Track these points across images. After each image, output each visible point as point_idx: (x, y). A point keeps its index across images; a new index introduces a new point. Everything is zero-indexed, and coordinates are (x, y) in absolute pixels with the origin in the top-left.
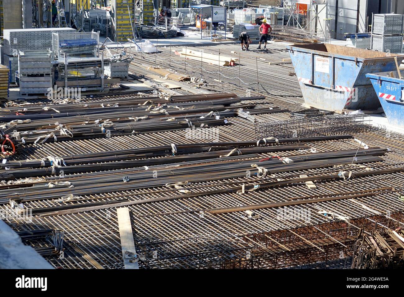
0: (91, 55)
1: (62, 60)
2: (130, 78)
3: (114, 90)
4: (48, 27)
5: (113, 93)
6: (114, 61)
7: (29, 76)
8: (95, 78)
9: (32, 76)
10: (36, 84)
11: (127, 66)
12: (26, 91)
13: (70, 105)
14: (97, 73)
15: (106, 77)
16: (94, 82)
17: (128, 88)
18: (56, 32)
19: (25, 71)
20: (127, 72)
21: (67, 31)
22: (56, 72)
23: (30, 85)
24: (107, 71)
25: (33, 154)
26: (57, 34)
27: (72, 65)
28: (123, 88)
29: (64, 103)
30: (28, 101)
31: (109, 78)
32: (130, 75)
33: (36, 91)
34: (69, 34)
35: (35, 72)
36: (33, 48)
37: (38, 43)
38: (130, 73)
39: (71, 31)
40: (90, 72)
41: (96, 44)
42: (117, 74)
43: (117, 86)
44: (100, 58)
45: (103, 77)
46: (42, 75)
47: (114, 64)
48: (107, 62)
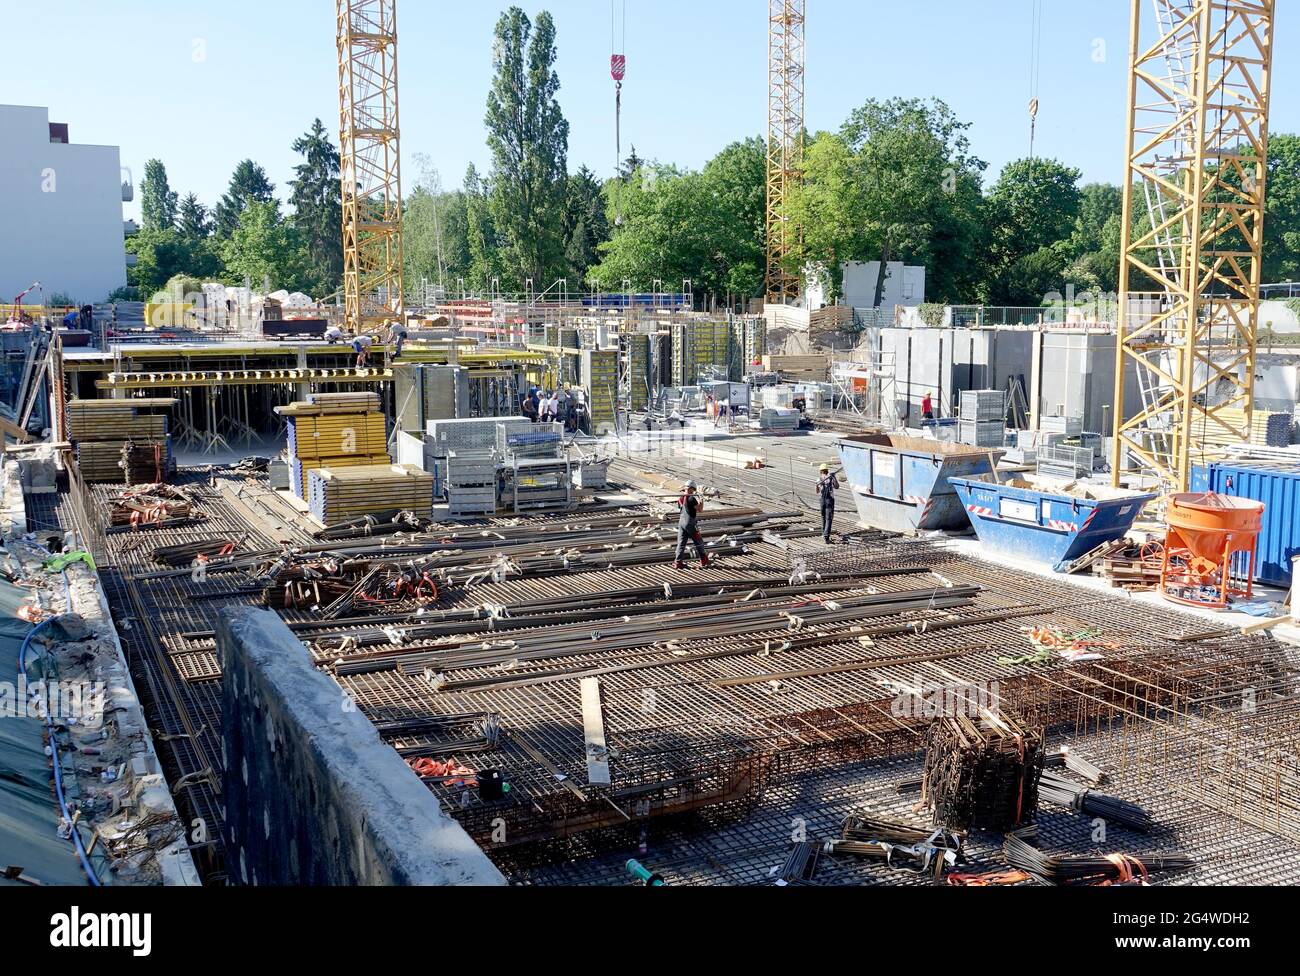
0: (553, 455)
1: (510, 463)
2: (608, 488)
3: (584, 505)
4: (495, 415)
5: (583, 509)
6: (585, 464)
7: (462, 486)
8: (558, 488)
9: (468, 486)
10: (471, 499)
11: (605, 471)
12: (458, 508)
13: (521, 528)
14: (560, 480)
15: (574, 486)
16: (557, 494)
17: (605, 502)
18: (503, 422)
19: (457, 480)
20: (605, 479)
21: (519, 421)
22: (502, 481)
23: (464, 499)
24: (577, 478)
25: (463, 600)
26: (503, 426)
27: (524, 470)
28: (598, 502)
29: (513, 524)
30: (460, 522)
31: (578, 488)
32: (609, 484)
33: (472, 508)
34: (521, 426)
35: (471, 482)
36: (469, 446)
37: (477, 438)
38: (609, 480)
39: (524, 421)
40: (550, 480)
41: (559, 440)
42: (590, 483)
43: (589, 500)
44: (565, 460)
45: (569, 487)
46: (481, 485)
47: (586, 468)
48: (574, 465)
